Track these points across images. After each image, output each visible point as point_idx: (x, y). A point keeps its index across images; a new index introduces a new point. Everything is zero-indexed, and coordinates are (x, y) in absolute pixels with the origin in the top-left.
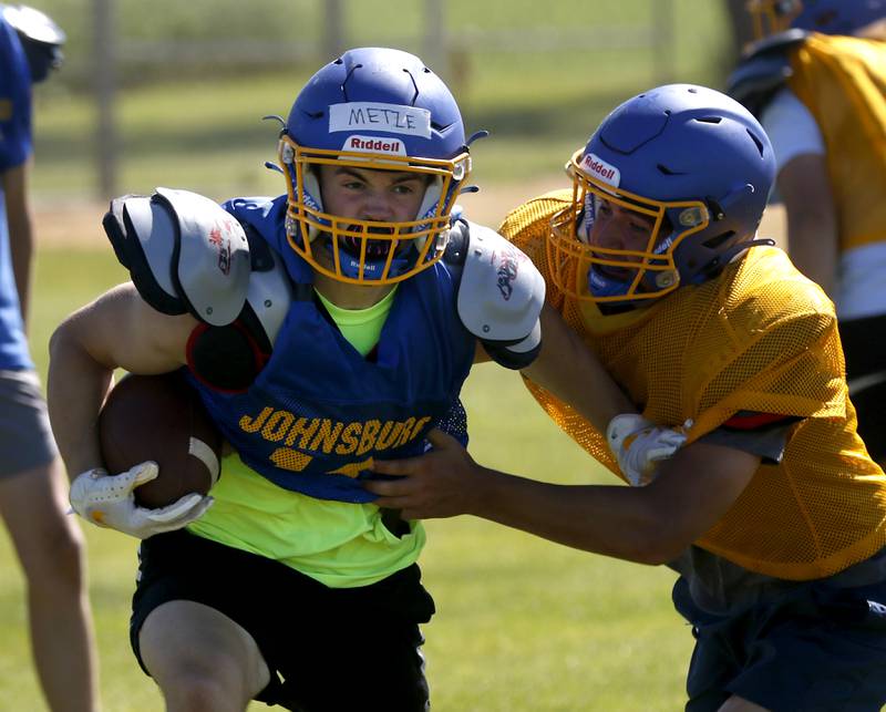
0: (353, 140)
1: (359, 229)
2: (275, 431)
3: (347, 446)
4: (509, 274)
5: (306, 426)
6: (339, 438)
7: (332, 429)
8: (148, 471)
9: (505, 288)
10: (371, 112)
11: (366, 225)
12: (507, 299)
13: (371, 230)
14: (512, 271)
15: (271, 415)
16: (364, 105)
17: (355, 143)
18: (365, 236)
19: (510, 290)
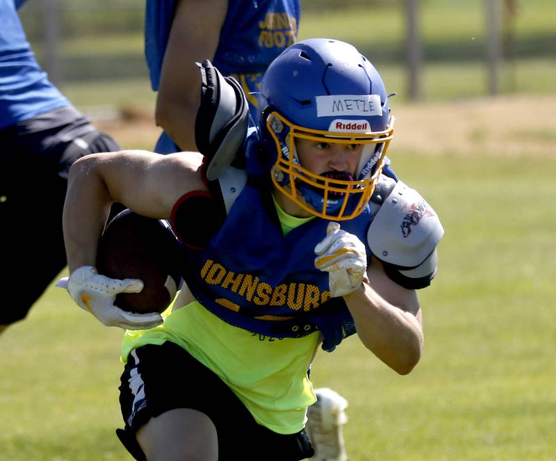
0: (337, 124)
1: (322, 183)
2: (215, 277)
3: (261, 300)
4: (412, 221)
5: (234, 278)
6: (256, 292)
7: (253, 281)
8: (136, 286)
9: (406, 230)
10: (348, 103)
11: (327, 180)
12: (405, 237)
13: (331, 185)
14: (415, 219)
15: (212, 265)
16: (342, 98)
17: (338, 125)
18: (327, 188)
19: (409, 231)
